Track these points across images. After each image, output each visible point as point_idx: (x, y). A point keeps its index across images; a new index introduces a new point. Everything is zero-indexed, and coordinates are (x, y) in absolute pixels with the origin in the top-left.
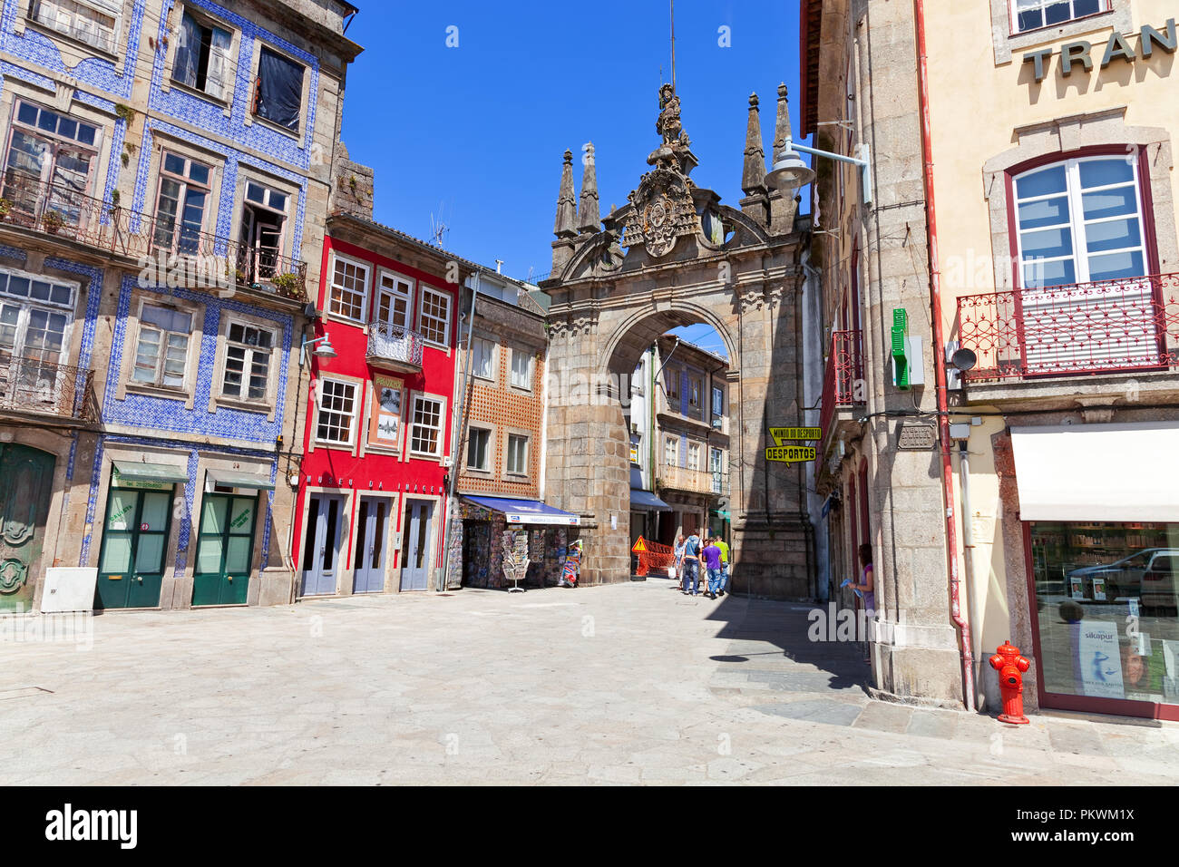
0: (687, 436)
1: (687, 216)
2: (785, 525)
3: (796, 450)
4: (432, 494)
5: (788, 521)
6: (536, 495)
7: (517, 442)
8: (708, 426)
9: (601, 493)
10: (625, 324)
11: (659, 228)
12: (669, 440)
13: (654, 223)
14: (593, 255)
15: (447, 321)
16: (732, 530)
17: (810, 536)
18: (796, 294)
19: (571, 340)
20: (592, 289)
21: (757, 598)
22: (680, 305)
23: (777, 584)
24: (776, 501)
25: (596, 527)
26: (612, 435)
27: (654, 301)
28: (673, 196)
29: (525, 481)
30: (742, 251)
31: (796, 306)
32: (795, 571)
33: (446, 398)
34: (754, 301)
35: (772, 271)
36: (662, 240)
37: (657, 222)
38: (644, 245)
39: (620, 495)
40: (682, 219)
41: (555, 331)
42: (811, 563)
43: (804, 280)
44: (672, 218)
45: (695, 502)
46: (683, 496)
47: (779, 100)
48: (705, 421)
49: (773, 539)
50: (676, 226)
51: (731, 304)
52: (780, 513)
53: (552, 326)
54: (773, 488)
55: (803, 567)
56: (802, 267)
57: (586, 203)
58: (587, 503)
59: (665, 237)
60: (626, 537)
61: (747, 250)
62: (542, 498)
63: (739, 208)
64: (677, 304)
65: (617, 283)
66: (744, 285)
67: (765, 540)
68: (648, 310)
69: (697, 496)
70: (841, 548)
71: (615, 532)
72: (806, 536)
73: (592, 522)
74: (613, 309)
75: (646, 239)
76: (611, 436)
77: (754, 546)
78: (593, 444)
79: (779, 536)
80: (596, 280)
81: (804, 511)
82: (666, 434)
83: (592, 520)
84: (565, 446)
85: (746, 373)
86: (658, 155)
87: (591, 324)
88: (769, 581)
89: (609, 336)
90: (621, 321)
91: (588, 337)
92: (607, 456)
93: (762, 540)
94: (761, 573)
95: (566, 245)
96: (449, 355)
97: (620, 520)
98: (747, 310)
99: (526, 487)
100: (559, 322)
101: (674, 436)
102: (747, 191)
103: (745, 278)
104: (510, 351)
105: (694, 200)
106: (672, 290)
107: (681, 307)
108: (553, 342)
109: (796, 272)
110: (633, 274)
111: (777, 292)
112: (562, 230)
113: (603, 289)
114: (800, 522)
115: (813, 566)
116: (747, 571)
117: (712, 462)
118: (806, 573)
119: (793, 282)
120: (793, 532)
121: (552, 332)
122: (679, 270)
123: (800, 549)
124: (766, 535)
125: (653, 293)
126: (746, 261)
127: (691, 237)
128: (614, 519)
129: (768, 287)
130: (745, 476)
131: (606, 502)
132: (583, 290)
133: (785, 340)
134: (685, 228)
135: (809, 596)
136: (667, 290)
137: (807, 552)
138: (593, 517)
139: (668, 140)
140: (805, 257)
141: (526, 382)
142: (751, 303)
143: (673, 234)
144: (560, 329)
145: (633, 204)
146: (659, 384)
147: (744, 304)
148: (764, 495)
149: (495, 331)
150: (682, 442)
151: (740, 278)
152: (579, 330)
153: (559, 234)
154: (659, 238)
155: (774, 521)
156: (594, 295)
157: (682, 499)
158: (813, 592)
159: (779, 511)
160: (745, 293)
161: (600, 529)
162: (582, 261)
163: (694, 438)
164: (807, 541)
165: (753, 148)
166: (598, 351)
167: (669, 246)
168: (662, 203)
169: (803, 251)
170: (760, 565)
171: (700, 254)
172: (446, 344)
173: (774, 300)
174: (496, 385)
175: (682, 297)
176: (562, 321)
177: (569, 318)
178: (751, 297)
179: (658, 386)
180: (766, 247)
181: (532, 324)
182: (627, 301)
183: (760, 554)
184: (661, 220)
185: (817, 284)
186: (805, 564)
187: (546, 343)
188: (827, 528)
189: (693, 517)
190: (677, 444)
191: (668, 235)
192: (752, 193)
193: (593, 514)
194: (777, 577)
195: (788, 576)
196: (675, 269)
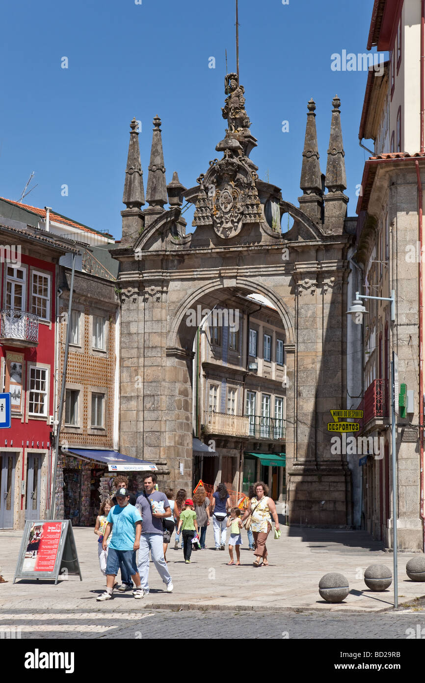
0: (227, 382)
1: (252, 205)
2: (330, 470)
3: (347, 425)
4: (43, 448)
5: (332, 468)
6: (111, 446)
7: (97, 399)
8: (244, 370)
9: (172, 444)
10: (194, 295)
11: (227, 213)
12: (212, 387)
13: (223, 207)
14: (163, 229)
15: (49, 297)
16: (287, 475)
17: (349, 479)
18: (343, 284)
19: (142, 305)
20: (162, 260)
21: (307, 527)
22: (244, 282)
23: (323, 516)
24: (323, 452)
25: (168, 473)
26: (181, 393)
27: (221, 278)
28: (239, 185)
29: (103, 433)
30: (300, 244)
31: (342, 294)
32: (337, 505)
33: (49, 366)
34: (309, 287)
35: (324, 263)
36: (230, 225)
37: (226, 208)
38: (212, 227)
39: (186, 445)
40: (248, 208)
41: (127, 296)
42: (349, 499)
43: (349, 273)
44: (239, 205)
45: (233, 445)
46: (223, 440)
47: (333, 111)
48: (242, 366)
49: (320, 481)
50: (242, 213)
51: (289, 286)
52: (326, 461)
53: (123, 291)
54: (320, 442)
55: (343, 502)
56: (349, 262)
57: (155, 177)
58: (160, 452)
59: (232, 222)
60: (190, 481)
61: (304, 244)
62: (116, 448)
63: (297, 205)
64: (242, 282)
65: (186, 257)
66: (301, 273)
67: (315, 482)
68: (215, 284)
69: (234, 440)
70: (372, 487)
71: (182, 477)
72: (346, 479)
73: (165, 468)
74: (182, 280)
75: (214, 221)
76: (179, 394)
77: (305, 487)
78: (164, 401)
79: (325, 479)
80: (168, 253)
81: (345, 460)
82: (210, 381)
83: (165, 467)
84: (138, 402)
85: (301, 347)
86: (226, 146)
87: (162, 292)
88: (317, 514)
89: (179, 304)
90: (190, 292)
91: (160, 304)
92: (177, 411)
93: (311, 482)
94: (311, 508)
95: (136, 215)
96: (50, 328)
97: (185, 467)
98: (302, 294)
99: (103, 438)
100: (130, 289)
101: (216, 382)
102: (305, 189)
103: (302, 267)
104: (91, 318)
105: (259, 191)
106: (238, 269)
107: (246, 285)
108: (124, 307)
109: (343, 266)
110: (202, 251)
111: (327, 281)
112: (132, 200)
113: (173, 261)
114: (341, 468)
115: (350, 502)
116: (300, 507)
117: (247, 405)
118: (345, 507)
119: (341, 274)
120: (336, 475)
121: (123, 297)
122: (244, 252)
123: (341, 489)
124: (315, 478)
125: (220, 270)
126: (303, 252)
127: (256, 225)
128: (182, 465)
129: (320, 276)
130: (299, 431)
131: (176, 451)
132: (154, 261)
133: (334, 322)
134: (250, 217)
135: (347, 524)
136: (233, 269)
137: (346, 491)
138: (166, 464)
139: (233, 128)
140: (350, 254)
141: (102, 345)
142: (306, 289)
143: (239, 220)
144: (131, 295)
145: (202, 187)
146: (204, 332)
147: (300, 289)
148: (314, 447)
149: (80, 301)
150: (223, 386)
151: (297, 266)
152: (151, 298)
153: (128, 204)
154: (227, 222)
155: (322, 467)
156: (164, 267)
157: (222, 444)
158: (350, 521)
159: (325, 459)
160: (302, 279)
161: (172, 475)
162: (153, 234)
163: (233, 383)
164: (346, 482)
165: (310, 152)
166: (168, 317)
167: (235, 230)
168: (230, 191)
169: (349, 248)
170: (309, 501)
171: (263, 240)
172: (48, 319)
173: (326, 288)
174: (82, 351)
175: (246, 276)
176: (134, 287)
177: (141, 286)
178: (306, 283)
179: (203, 335)
180: (320, 243)
181: (106, 290)
182: (196, 275)
183: (310, 493)
184: (229, 206)
185: (360, 278)
186: (344, 500)
187: (118, 307)
188: (361, 472)
189: (230, 460)
190: (218, 390)
191: (235, 220)
192: (309, 192)
193: (165, 462)
194: (323, 510)
195: (332, 509)
196: (240, 251)
